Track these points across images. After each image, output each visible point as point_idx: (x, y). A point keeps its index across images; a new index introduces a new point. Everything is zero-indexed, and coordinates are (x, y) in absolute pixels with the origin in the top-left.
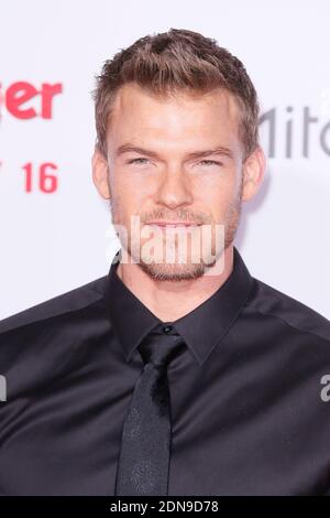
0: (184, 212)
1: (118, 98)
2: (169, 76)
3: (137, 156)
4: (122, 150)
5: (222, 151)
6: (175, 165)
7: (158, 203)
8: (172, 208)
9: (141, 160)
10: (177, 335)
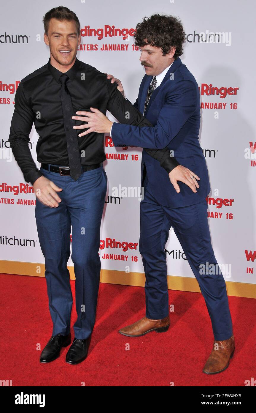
0: (68, 48)
1: (51, 21)
2: (63, 16)
3: (57, 35)
4: (53, 33)
5: (75, 34)
6: (65, 37)
7: (62, 46)
8: (65, 46)
9: (57, 36)
10: (67, 76)
